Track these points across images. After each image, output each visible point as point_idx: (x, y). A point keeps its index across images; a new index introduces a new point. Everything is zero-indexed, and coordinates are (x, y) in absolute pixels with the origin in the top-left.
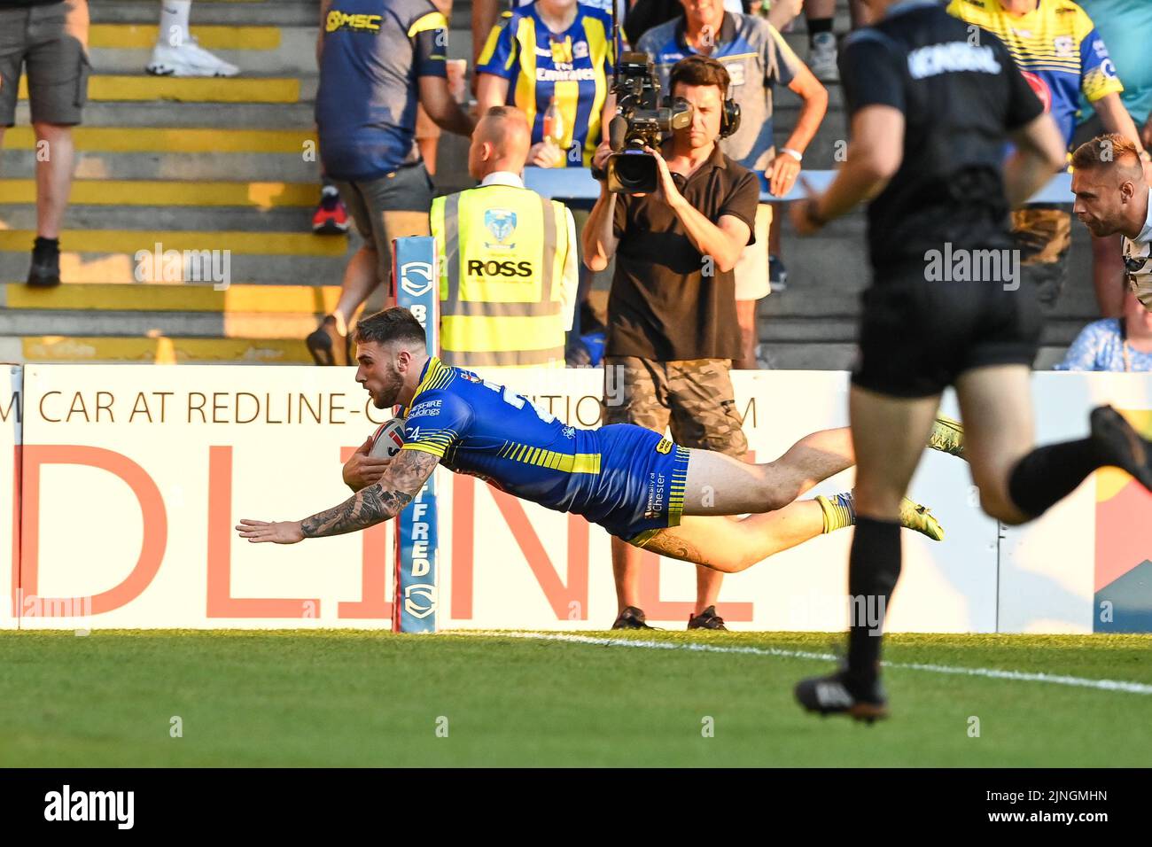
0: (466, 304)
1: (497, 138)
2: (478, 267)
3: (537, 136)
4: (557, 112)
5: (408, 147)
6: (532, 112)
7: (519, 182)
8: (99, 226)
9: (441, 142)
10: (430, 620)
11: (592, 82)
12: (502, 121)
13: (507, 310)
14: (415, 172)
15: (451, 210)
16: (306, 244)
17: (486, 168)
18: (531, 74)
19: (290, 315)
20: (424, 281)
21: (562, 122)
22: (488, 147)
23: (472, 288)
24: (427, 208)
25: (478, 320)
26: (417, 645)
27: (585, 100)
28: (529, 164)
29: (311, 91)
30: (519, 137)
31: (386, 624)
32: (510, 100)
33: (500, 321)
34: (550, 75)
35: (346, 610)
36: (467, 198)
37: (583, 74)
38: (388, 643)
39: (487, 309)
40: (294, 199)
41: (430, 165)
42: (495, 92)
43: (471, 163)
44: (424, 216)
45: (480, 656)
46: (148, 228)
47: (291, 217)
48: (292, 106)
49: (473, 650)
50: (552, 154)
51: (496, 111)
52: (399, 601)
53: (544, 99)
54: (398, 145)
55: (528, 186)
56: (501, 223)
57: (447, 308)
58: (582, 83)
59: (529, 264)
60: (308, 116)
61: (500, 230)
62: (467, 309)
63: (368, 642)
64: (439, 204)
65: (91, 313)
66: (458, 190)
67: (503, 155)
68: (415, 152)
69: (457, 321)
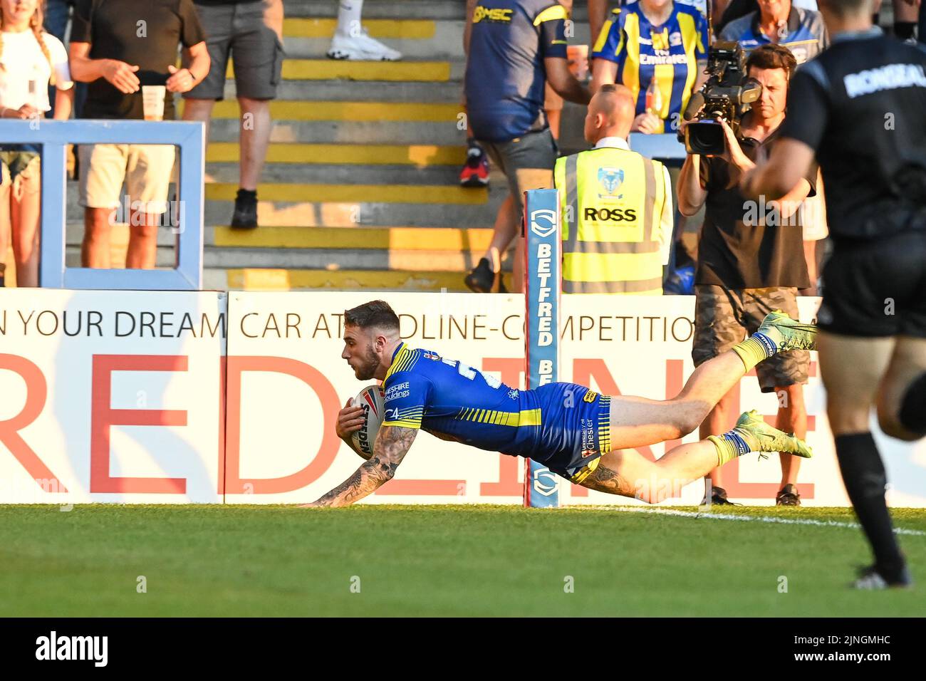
0: (583, 243)
1: (608, 110)
2: (592, 214)
3: (641, 109)
4: (657, 89)
5: (536, 115)
6: (636, 89)
7: (625, 146)
8: (289, 180)
9: (564, 113)
10: (554, 497)
11: (685, 66)
12: (612, 96)
13: (616, 248)
14: (541, 136)
15: (571, 168)
16: (454, 195)
17: (599, 134)
18: (636, 59)
19: (441, 252)
20: (549, 225)
21: (661, 97)
22: (601, 117)
23: (588, 230)
24: (552, 166)
25: (592, 257)
26: (543, 517)
27: (679, 80)
28: (634, 131)
29: (460, 72)
30: (626, 109)
31: (519, 500)
32: (619, 80)
33: (610, 257)
34: (651, 60)
35: (486, 489)
36: (584, 158)
37: (677, 59)
38: (520, 515)
39: (600, 247)
40: (445, 159)
41: (554, 130)
42: (607, 74)
43: (587, 130)
44: (549, 172)
45: (594, 526)
46: (327, 182)
47: (442, 173)
48: (444, 84)
49: (589, 522)
50: (653, 123)
51: (607, 88)
52: (529, 482)
53: (646, 78)
54: (527, 115)
55: (633, 148)
56: (611, 178)
57: (568, 247)
58: (676, 66)
59: (633, 211)
60: (458, 92)
61: (611, 184)
62: (584, 247)
63: (503, 516)
64: (561, 163)
65: (282, 250)
66: (577, 151)
67: (613, 124)
68: (542, 120)
69: (576, 257)
